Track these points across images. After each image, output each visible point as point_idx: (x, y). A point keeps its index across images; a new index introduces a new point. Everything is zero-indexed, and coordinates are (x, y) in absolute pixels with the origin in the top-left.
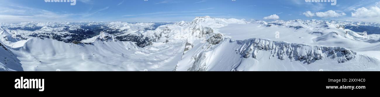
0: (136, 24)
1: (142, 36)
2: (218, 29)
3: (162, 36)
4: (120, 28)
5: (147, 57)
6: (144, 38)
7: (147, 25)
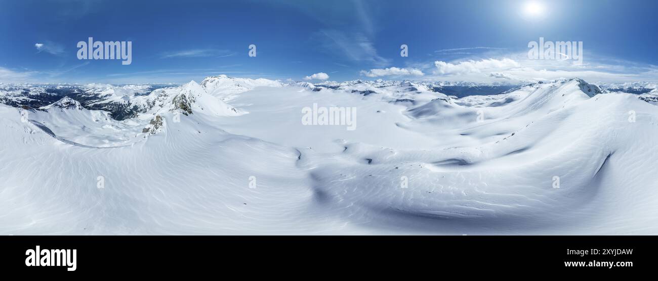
0: (124, 87)
1: (129, 104)
2: (237, 94)
3: (155, 105)
4: (100, 93)
5: (116, 134)
6: (132, 107)
7: (139, 88)
